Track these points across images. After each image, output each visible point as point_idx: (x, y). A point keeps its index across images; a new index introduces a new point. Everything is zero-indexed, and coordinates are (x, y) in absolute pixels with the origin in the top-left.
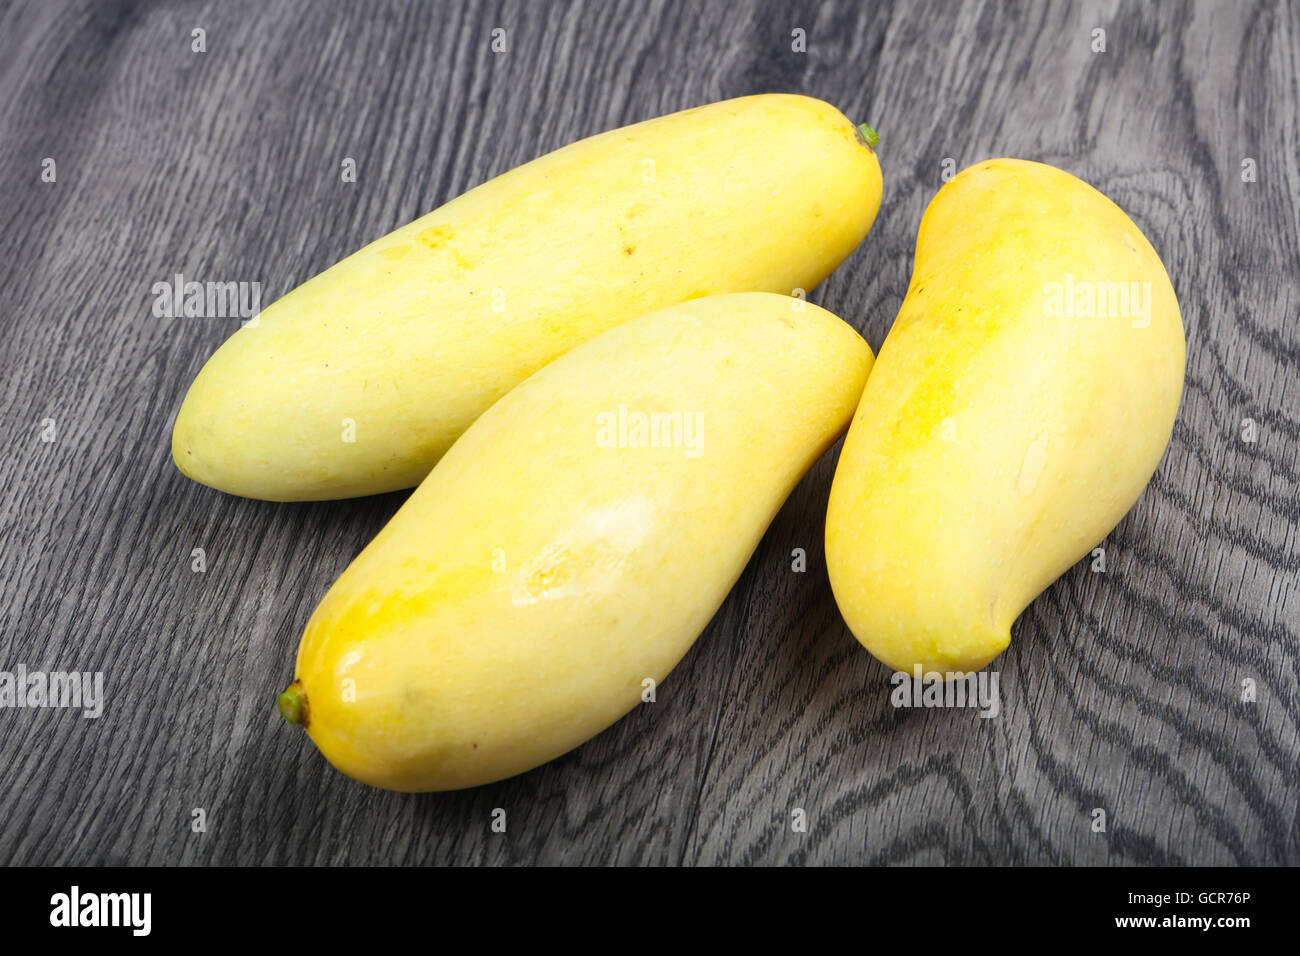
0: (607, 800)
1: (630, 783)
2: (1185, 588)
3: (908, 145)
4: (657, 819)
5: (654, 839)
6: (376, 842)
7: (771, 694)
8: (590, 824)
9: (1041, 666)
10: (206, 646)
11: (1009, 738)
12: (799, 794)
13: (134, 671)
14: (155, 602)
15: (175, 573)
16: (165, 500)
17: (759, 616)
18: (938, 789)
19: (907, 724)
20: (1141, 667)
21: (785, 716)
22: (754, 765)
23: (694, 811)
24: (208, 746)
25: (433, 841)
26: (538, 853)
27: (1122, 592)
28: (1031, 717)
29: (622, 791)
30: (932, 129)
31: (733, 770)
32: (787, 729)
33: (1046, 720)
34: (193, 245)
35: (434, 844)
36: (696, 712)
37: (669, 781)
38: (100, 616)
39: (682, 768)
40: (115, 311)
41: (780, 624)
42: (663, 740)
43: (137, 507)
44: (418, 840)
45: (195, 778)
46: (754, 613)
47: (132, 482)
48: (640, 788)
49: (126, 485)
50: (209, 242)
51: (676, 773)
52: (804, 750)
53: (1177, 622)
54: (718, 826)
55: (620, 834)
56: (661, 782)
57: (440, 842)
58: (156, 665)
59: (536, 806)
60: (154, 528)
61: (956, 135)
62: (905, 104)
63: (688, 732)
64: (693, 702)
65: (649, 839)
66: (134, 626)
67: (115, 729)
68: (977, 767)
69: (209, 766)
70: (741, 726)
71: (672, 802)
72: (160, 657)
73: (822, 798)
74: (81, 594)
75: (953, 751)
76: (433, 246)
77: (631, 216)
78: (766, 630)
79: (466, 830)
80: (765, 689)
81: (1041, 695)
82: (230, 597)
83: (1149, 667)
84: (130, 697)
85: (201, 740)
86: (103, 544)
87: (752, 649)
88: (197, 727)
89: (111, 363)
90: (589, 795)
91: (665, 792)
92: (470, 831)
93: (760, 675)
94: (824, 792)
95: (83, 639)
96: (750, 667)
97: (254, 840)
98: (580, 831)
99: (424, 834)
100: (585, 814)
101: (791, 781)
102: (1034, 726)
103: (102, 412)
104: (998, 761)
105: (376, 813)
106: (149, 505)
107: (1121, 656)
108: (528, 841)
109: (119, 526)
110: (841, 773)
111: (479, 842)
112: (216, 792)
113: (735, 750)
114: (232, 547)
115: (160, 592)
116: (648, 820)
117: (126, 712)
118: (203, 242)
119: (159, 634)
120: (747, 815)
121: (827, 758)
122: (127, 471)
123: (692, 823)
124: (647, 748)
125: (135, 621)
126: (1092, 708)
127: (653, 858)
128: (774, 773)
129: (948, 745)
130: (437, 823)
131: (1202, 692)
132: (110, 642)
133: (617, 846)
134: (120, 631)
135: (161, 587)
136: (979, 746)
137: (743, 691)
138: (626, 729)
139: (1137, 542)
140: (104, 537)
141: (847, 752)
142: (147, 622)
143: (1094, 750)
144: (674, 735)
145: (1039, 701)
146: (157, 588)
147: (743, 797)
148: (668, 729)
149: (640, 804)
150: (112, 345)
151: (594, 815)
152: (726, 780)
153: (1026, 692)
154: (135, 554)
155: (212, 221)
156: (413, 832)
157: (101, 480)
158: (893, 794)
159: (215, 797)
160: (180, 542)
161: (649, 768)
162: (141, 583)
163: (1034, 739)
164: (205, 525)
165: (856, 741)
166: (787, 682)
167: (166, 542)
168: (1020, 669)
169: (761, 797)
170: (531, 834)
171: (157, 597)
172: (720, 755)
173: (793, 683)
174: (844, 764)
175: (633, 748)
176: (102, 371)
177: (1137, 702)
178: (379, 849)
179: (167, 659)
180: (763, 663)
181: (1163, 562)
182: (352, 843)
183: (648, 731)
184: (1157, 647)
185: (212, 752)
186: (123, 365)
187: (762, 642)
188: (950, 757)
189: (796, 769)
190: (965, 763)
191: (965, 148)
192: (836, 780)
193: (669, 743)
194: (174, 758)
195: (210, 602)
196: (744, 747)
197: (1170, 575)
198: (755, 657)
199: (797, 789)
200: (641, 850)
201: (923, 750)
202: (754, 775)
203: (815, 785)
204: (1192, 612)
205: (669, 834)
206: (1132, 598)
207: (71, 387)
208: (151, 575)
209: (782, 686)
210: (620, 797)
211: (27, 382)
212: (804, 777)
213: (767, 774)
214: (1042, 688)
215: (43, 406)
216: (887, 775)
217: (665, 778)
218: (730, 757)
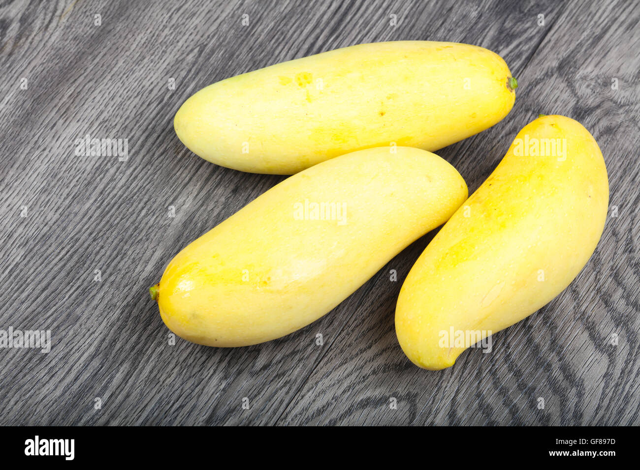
0: (274, 361)
1: (287, 356)
2: (554, 345)
3: (563, 48)
4: (289, 379)
5: (283, 389)
7: (363, 333)
8: (262, 371)
9: (476, 362)
10: (155, 217)
11: (445, 394)
12: (349, 390)
13: (122, 219)
14: (144, 185)
15: (159, 172)
18: (403, 410)
19: (408, 371)
20: (515, 379)
21: (363, 346)
22: (339, 367)
23: (305, 381)
24: (134, 271)
25: (199, 355)
26: (236, 378)
27: (528, 336)
28: (458, 387)
29: (282, 359)
30: (577, 43)
31: (330, 366)
32: (361, 353)
36: (330, 329)
37: (303, 361)
38: (120, 185)
39: (311, 355)
40: (193, 15)
41: (384, 296)
43: (158, 130)
45: (122, 285)
47: (162, 115)
48: (290, 360)
49: (159, 116)
51: (308, 358)
52: (362, 367)
53: (541, 361)
54: (310, 392)
55: (272, 381)
56: (299, 361)
58: (131, 220)
59: (246, 352)
60: (160, 145)
61: (586, 51)
62: (573, 24)
64: (331, 323)
65: (281, 388)
66: (131, 195)
67: (102, 247)
68: (424, 404)
69: (130, 282)
70: (343, 344)
71: (299, 373)
72: (135, 215)
73: (357, 396)
74: (118, 169)
75: (419, 392)
76: (301, 84)
77: (389, 98)
78: (377, 297)
79: (213, 355)
80: (362, 329)
81: (468, 377)
82: (175, 194)
83: (517, 381)
84: (115, 232)
85: (132, 267)
86: (137, 145)
87: (367, 304)
88: (134, 259)
89: (180, 44)
90: (269, 356)
91: (299, 366)
92: (216, 355)
93: (364, 320)
94: (359, 392)
95: (109, 194)
96: (362, 314)
97: (131, 327)
98: (257, 373)
100: (263, 365)
101: (349, 382)
102: (458, 392)
103: (166, 71)
104: (434, 405)
106: (163, 130)
107: (510, 369)
108: (235, 370)
109: (147, 138)
110: (370, 386)
111: (217, 362)
112: (127, 296)
113: (336, 356)
114: (186, 168)
116: (285, 379)
117: (110, 240)
119: (139, 203)
120: (323, 392)
121: (369, 375)
122: (162, 108)
123: (302, 387)
124: (302, 339)
125: (132, 193)
126: (484, 393)
127: (279, 399)
128: (345, 374)
129: (418, 388)
131: (532, 402)
132: (119, 200)
133: (268, 386)
134: (125, 195)
135: (150, 178)
136: (430, 394)
137: (353, 326)
139: (548, 311)
140: (139, 141)
141: (378, 375)
142: (137, 195)
143: (475, 415)
144: (315, 338)
145: (466, 380)
146: (148, 178)
147: (327, 382)
148: (314, 333)
149: (286, 368)
150: (184, 34)
151: (265, 368)
152: (325, 370)
153: (463, 373)
154: (147, 155)
156: (193, 348)
157: (150, 109)
158: (385, 406)
159: (125, 299)
160: (167, 156)
161: (299, 350)
162: (143, 172)
163: (454, 399)
165: (384, 372)
166: (373, 328)
167: (162, 154)
168: (466, 360)
169: (333, 385)
170: (237, 367)
171: (147, 183)
172: (329, 355)
173: (374, 330)
174: (373, 381)
175: (297, 338)
176: (175, 47)
177: (504, 397)
178: (177, 351)
179: (137, 218)
180: (368, 314)
181: (553, 327)
183: (307, 331)
184: (527, 371)
185: (134, 275)
186: (184, 48)
187: (372, 303)
188: (417, 395)
189: (353, 377)
190: (421, 401)
191: (586, 60)
192: (367, 388)
194: (118, 272)
195: (166, 194)
196: (340, 356)
197: (552, 334)
198: (367, 309)
199: (350, 387)
200: (276, 392)
201: (408, 387)
202: (336, 372)
203: (357, 388)
204: (550, 359)
205: (290, 389)
206: (530, 341)
207: (159, 52)
208: (149, 170)
209: (369, 330)
210: (280, 362)
211: (143, 42)
212: (355, 382)
213: (342, 373)
214: (470, 374)
215: (144, 58)
216: (387, 394)
217: (302, 359)
218: (332, 359)
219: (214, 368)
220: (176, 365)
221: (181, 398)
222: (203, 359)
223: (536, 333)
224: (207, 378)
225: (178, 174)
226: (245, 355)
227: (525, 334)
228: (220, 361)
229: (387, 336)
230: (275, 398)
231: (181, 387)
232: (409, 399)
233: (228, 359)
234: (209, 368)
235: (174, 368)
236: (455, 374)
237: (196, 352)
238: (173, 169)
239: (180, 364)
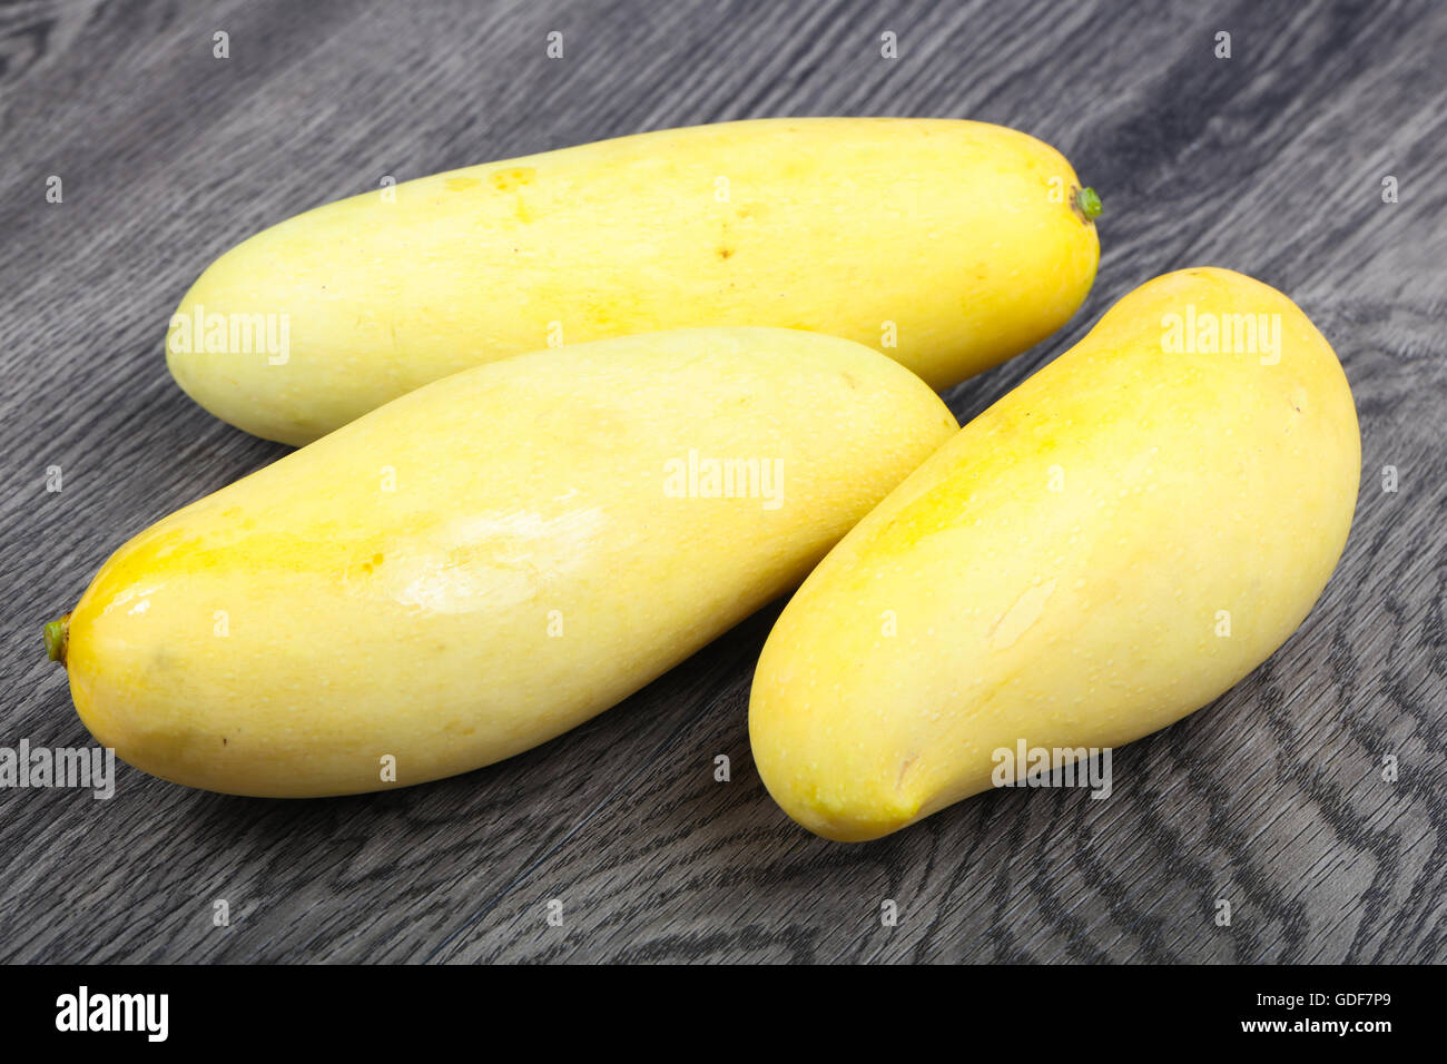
0: (405, 862)
1: (444, 852)
2: (1218, 831)
4: (445, 899)
5: (424, 919)
6: (126, 830)
7: (668, 805)
8: (368, 881)
9: (991, 865)
11: (896, 933)
12: (616, 921)
14: (78, 509)
15: (121, 485)
16: (165, 407)
17: (717, 717)
19: (792, 882)
20: (1104, 902)
21: (664, 833)
22: (591, 875)
23: (492, 902)
25: (186, 847)
27: (1144, 813)
28: (938, 918)
29: (429, 858)
31: (566, 873)
32: (658, 847)
33: (952, 927)
34: (386, 148)
35: (186, 850)
36: (575, 799)
37: (490, 863)
39: (514, 853)
40: (254, 194)
42: (516, 818)
43: (132, 404)
44: (171, 841)
46: (716, 713)
47: (146, 377)
48: (452, 860)
50: (405, 150)
51: (502, 857)
52: (658, 876)
53: (1182, 864)
54: (504, 927)
55: (395, 901)
56: (478, 862)
57: (195, 849)
58: (30, 575)
59: (326, 843)
60: (132, 432)
62: (1276, 208)
63: (549, 818)
64: (578, 787)
65: (417, 919)
66: (37, 527)
68: (835, 953)
70: (610, 828)
71: (477, 885)
72: (41, 567)
73: (638, 934)
75: (823, 927)
76: (503, 187)
77: (744, 215)
78: (715, 734)
79: (230, 847)
80: (665, 798)
81: (968, 896)
83: (1112, 905)
87: (684, 749)
90: (391, 851)
91: (476, 874)
92: (234, 848)
93: (671, 782)
94: (646, 926)
96: (668, 769)
98: (351, 886)
99: (183, 836)
100: (371, 869)
101: (619, 905)
102: (933, 929)
103: (166, 296)
105: (148, 798)
106: (145, 406)
107: (1090, 882)
108: (288, 879)
109: (96, 420)
110: (680, 913)
113: (584, 852)
114: (200, 477)
115: (90, 500)
116: (433, 897)
118: (398, 148)
119: (58, 544)
121: (678, 891)
122: (148, 364)
123: (480, 915)
124: (493, 820)
125: (42, 523)
126: (1014, 929)
128: (608, 888)
129: (822, 919)
130: (205, 829)
131: (1154, 950)
133: (380, 913)
134: (20, 528)
135: (95, 496)
136: (855, 932)
137: (641, 792)
138: (484, 794)
139: (1201, 764)
140: (72, 427)
141: (704, 892)
142: (55, 526)
144: (530, 818)
145: (960, 903)
146: (90, 495)
148: (529, 808)
149: (438, 877)
150: (226, 229)
151: (377, 874)
152: (551, 881)
153: (952, 887)
155: (423, 129)
156: (171, 831)
157: (114, 365)
158: (719, 953)
160: (149, 455)
161: (477, 843)
164: (188, 445)
165: (723, 883)
166: (695, 797)
167: (134, 450)
168: (965, 862)
170: (298, 872)
171: (85, 504)
172: (565, 852)
173: (700, 801)
174: (690, 904)
175: (477, 816)
176: (197, 253)
177: (1071, 937)
178: (123, 838)
179: (47, 572)
181: (1216, 795)
182: (99, 822)
183: (507, 803)
184: (1138, 887)
185: (21, 683)
187: (699, 748)
188: (814, 933)
189: (632, 895)
190: (826, 945)
192: (671, 917)
193: (519, 823)
196: (596, 852)
197: (1213, 811)
198: (682, 759)
199: (620, 915)
200: (402, 926)
201: (790, 916)
202: (584, 885)
203: (642, 916)
204: (1208, 859)
205: (445, 918)
206: (1149, 823)
207: (152, 262)
208: (94, 480)
209: (685, 800)
210: (423, 863)
211: (111, 243)
212: (636, 904)
213: (600, 887)
214: (974, 890)
215: (110, 272)
216: (729, 931)
217: (487, 858)
218: (574, 858)
219: (227, 872)
220: (116, 867)
221: (123, 935)
222: (199, 854)
223: (1168, 807)
224: (204, 894)
225: (174, 489)
226: (320, 848)
227: (1134, 810)
228: (247, 860)
229: (737, 812)
230: (399, 937)
231: (128, 912)
232: (791, 940)
233: (270, 855)
234: (211, 874)
235: (112, 872)
236: (930, 890)
237: (178, 840)
238: (162, 479)
239: (128, 864)
